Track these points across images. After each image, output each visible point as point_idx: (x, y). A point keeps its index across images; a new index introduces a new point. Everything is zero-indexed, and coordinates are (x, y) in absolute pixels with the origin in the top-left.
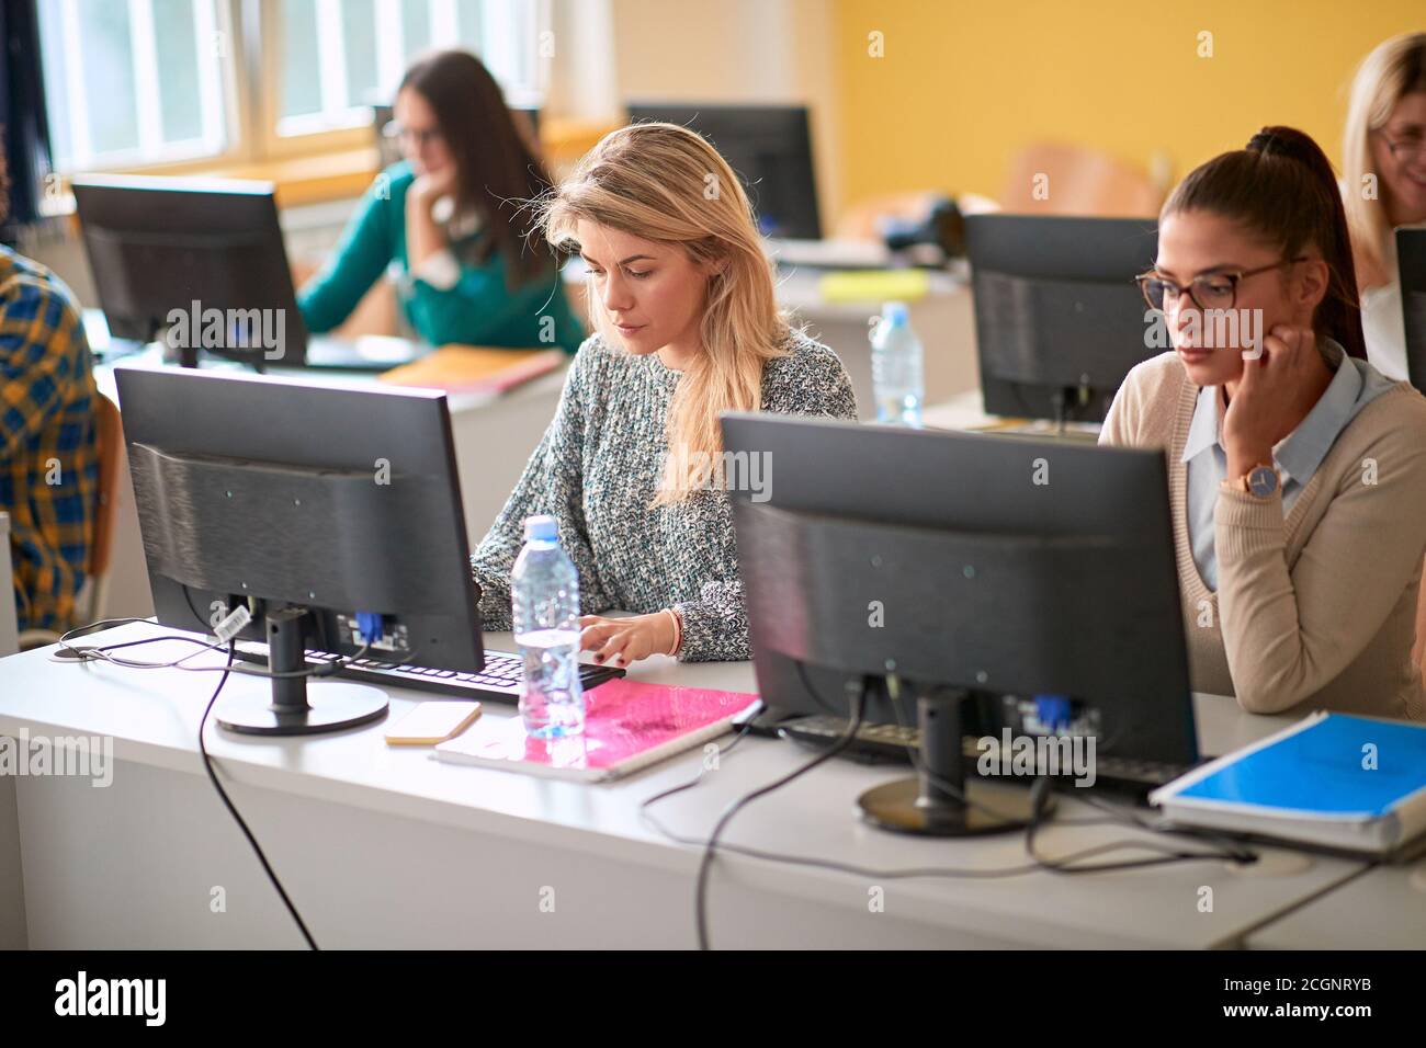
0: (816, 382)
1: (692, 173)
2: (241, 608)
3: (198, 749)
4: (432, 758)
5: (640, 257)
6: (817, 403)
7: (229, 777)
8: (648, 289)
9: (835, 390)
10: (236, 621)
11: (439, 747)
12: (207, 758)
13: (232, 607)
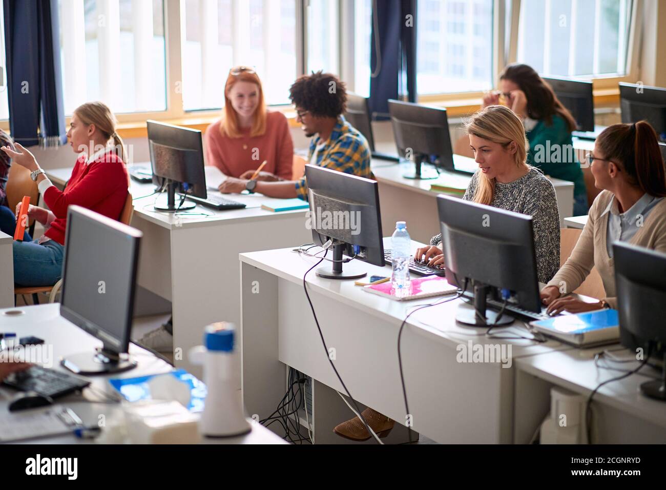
0: (540, 191)
1: (504, 122)
2: (330, 240)
3: (303, 279)
4: (362, 290)
5: (485, 146)
6: (539, 198)
7: (309, 288)
8: (488, 156)
9: (546, 194)
10: (328, 244)
11: (365, 286)
12: (304, 281)
13: (328, 240)
